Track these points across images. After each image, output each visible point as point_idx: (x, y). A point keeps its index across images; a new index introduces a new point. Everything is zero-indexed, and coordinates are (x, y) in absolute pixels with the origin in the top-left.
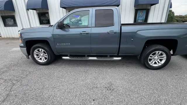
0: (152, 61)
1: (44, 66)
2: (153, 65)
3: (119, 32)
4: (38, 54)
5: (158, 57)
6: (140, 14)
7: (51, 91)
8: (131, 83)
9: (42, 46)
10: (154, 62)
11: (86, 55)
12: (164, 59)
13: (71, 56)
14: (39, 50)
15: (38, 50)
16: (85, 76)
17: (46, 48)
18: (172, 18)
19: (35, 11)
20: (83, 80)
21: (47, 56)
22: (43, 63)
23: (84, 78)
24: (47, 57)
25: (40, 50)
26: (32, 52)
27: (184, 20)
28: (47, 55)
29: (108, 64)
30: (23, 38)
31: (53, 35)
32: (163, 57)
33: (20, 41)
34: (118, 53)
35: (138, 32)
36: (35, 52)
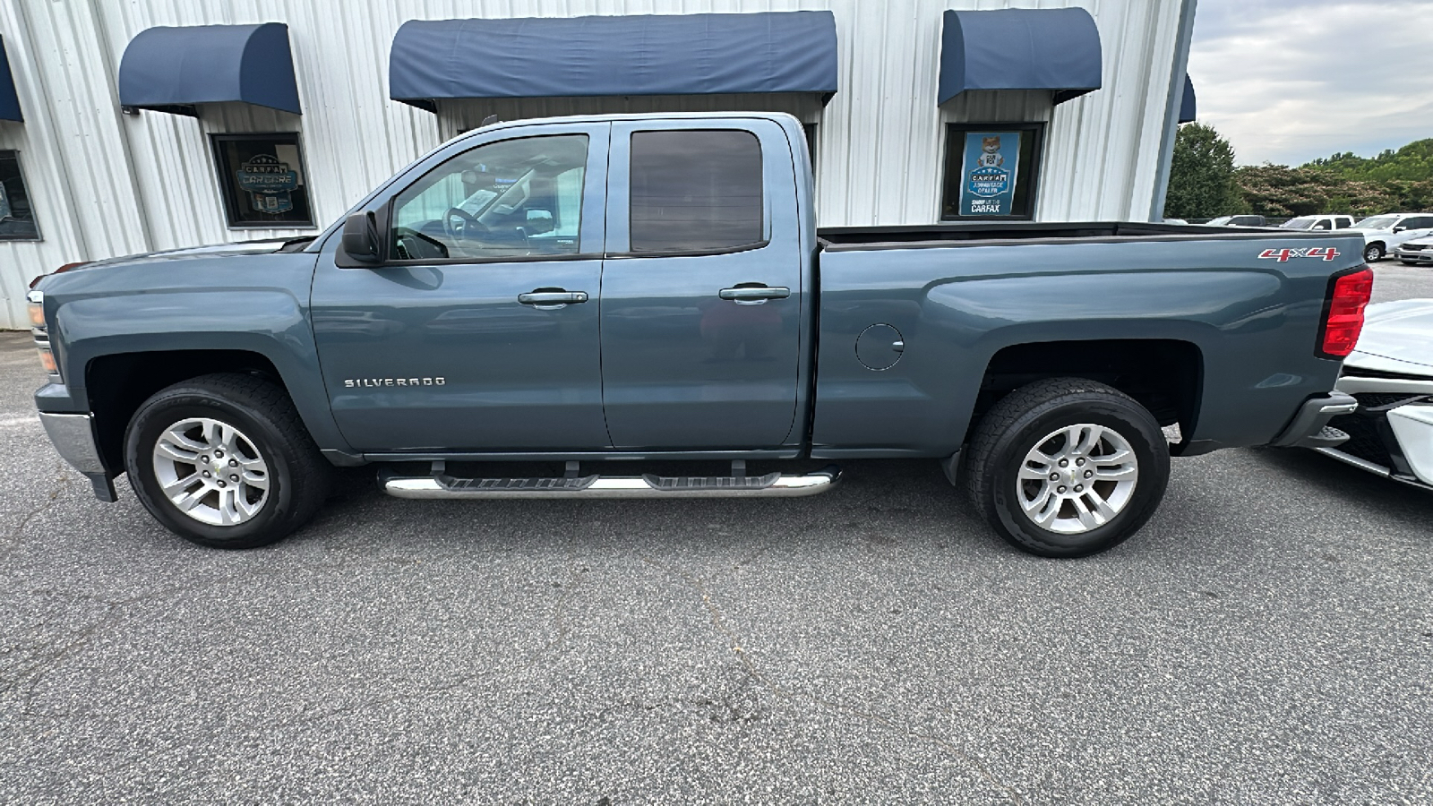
0: (1042, 498)
1: (240, 557)
2: (1050, 521)
3: (806, 289)
4: (192, 459)
5: (1084, 467)
6: (984, 157)
7: (274, 753)
8: (891, 662)
9: (219, 399)
10: (1057, 506)
11: (572, 460)
12: (1126, 480)
13: (453, 471)
14: (200, 428)
15: (195, 433)
16: (556, 622)
17: (255, 415)
18: (1220, 187)
19: (187, 123)
20: (534, 657)
21: (260, 474)
22: (231, 534)
23: (545, 635)
24: (263, 482)
25: (208, 432)
26: (138, 449)
27: (1296, 200)
28: (264, 469)
29: (738, 528)
30: (69, 340)
31: (310, 311)
32: (1118, 467)
33: (45, 360)
34: (807, 446)
35: (933, 294)
36: (161, 447)
